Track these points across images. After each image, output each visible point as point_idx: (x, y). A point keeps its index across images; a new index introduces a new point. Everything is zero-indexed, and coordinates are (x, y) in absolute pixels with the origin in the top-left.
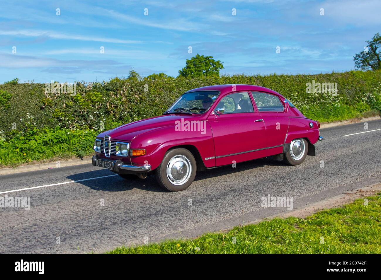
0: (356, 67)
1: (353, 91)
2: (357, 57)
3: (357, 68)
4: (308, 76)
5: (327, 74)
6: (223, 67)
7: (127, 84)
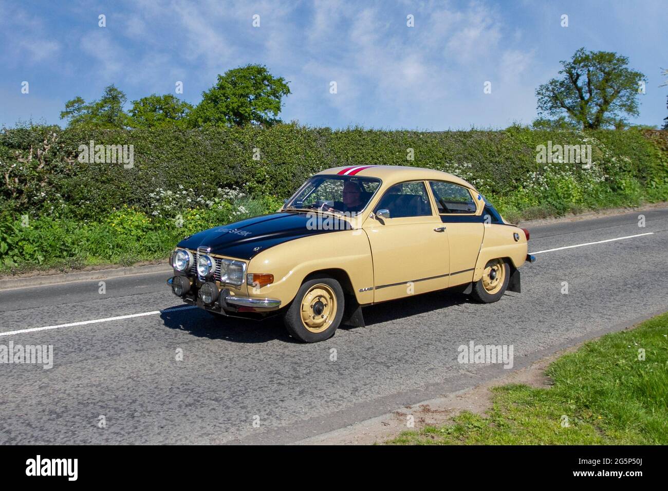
0: (540, 108)
1: (507, 167)
2: (542, 90)
3: (542, 111)
4: (422, 133)
5: (460, 132)
6: (289, 90)
7: (52, 135)
